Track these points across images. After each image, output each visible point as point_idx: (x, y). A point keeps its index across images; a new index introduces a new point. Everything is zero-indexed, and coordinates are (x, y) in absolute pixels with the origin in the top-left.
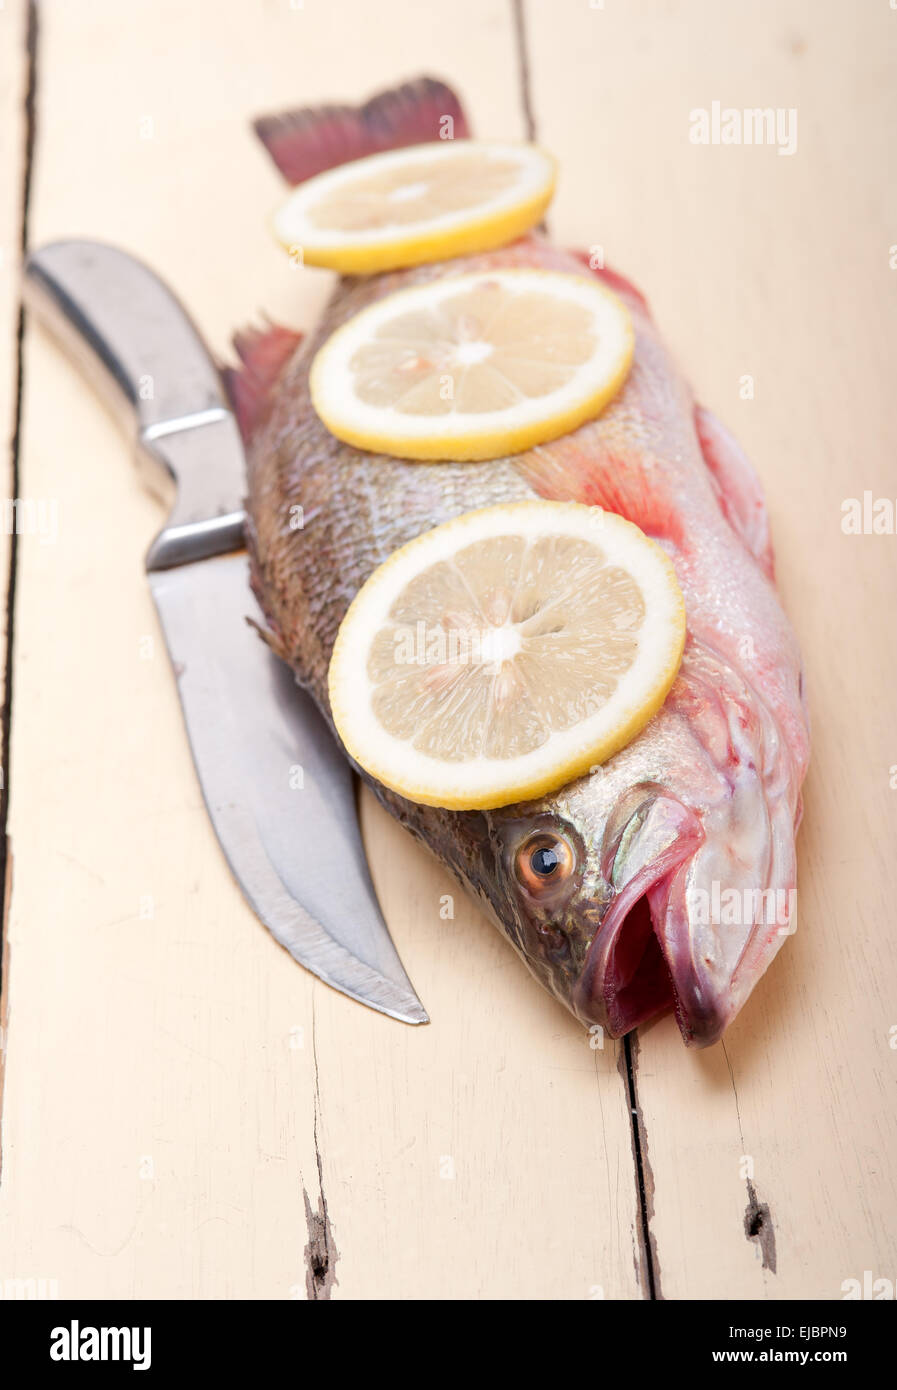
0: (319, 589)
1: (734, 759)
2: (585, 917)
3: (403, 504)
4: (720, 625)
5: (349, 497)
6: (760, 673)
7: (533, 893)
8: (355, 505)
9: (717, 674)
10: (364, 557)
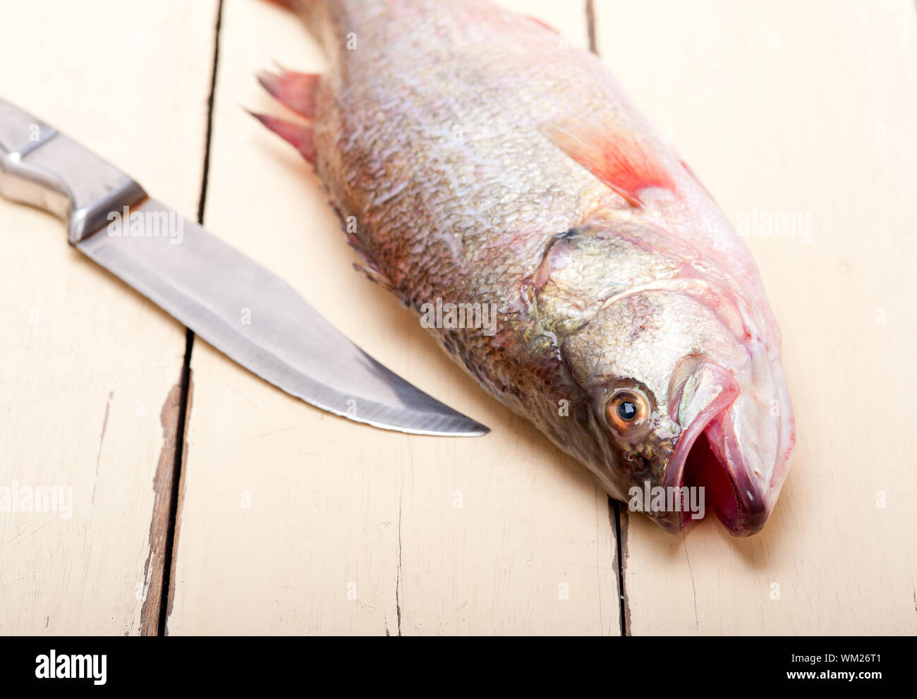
0: (419, 237)
1: (749, 335)
2: (661, 448)
3: (475, 174)
4: (715, 245)
5: (429, 172)
6: (745, 277)
7: (621, 432)
8: (436, 178)
9: (722, 278)
10: (453, 212)
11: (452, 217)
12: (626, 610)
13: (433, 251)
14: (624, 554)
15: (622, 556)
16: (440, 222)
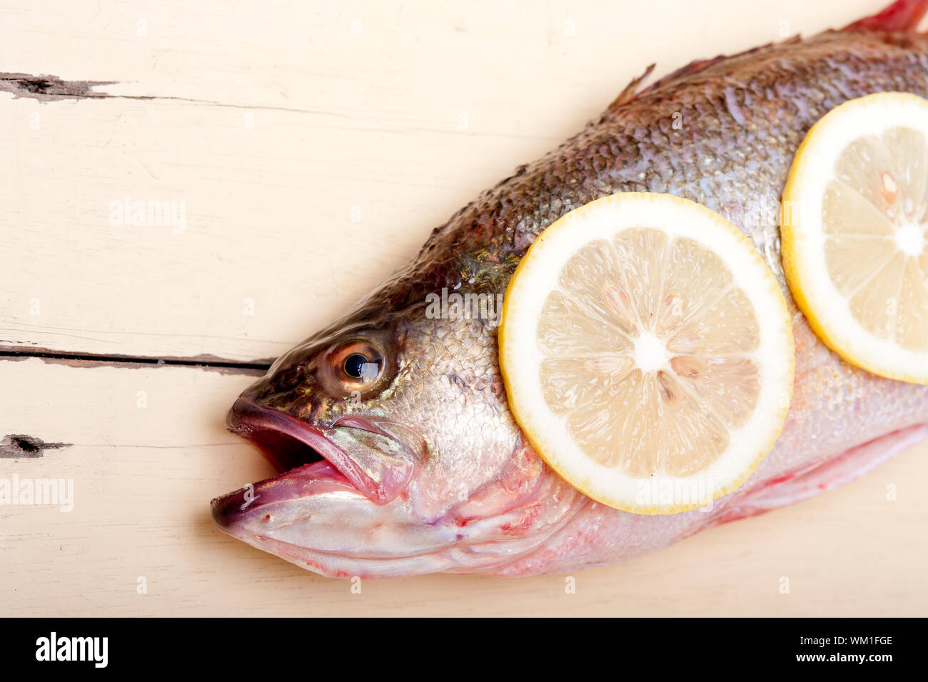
1: (464, 523)
2: (305, 404)
6: (580, 534)
11: (671, 172)
12: (138, 364)
13: (629, 149)
14: (226, 370)
15: (224, 368)
16: (667, 158)
